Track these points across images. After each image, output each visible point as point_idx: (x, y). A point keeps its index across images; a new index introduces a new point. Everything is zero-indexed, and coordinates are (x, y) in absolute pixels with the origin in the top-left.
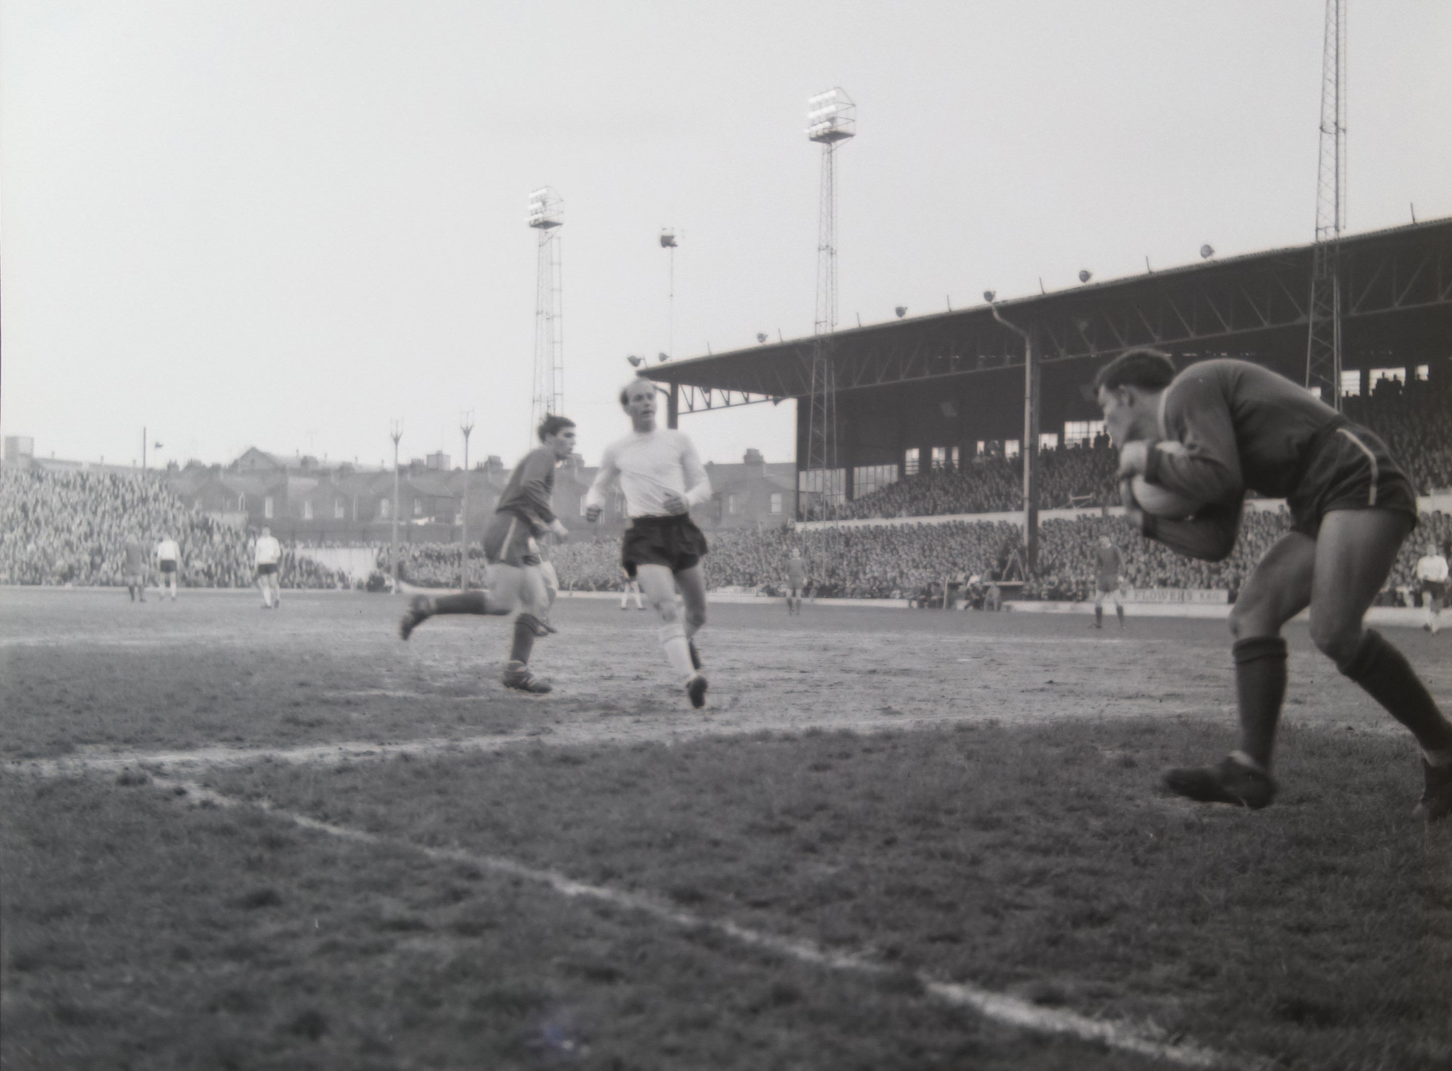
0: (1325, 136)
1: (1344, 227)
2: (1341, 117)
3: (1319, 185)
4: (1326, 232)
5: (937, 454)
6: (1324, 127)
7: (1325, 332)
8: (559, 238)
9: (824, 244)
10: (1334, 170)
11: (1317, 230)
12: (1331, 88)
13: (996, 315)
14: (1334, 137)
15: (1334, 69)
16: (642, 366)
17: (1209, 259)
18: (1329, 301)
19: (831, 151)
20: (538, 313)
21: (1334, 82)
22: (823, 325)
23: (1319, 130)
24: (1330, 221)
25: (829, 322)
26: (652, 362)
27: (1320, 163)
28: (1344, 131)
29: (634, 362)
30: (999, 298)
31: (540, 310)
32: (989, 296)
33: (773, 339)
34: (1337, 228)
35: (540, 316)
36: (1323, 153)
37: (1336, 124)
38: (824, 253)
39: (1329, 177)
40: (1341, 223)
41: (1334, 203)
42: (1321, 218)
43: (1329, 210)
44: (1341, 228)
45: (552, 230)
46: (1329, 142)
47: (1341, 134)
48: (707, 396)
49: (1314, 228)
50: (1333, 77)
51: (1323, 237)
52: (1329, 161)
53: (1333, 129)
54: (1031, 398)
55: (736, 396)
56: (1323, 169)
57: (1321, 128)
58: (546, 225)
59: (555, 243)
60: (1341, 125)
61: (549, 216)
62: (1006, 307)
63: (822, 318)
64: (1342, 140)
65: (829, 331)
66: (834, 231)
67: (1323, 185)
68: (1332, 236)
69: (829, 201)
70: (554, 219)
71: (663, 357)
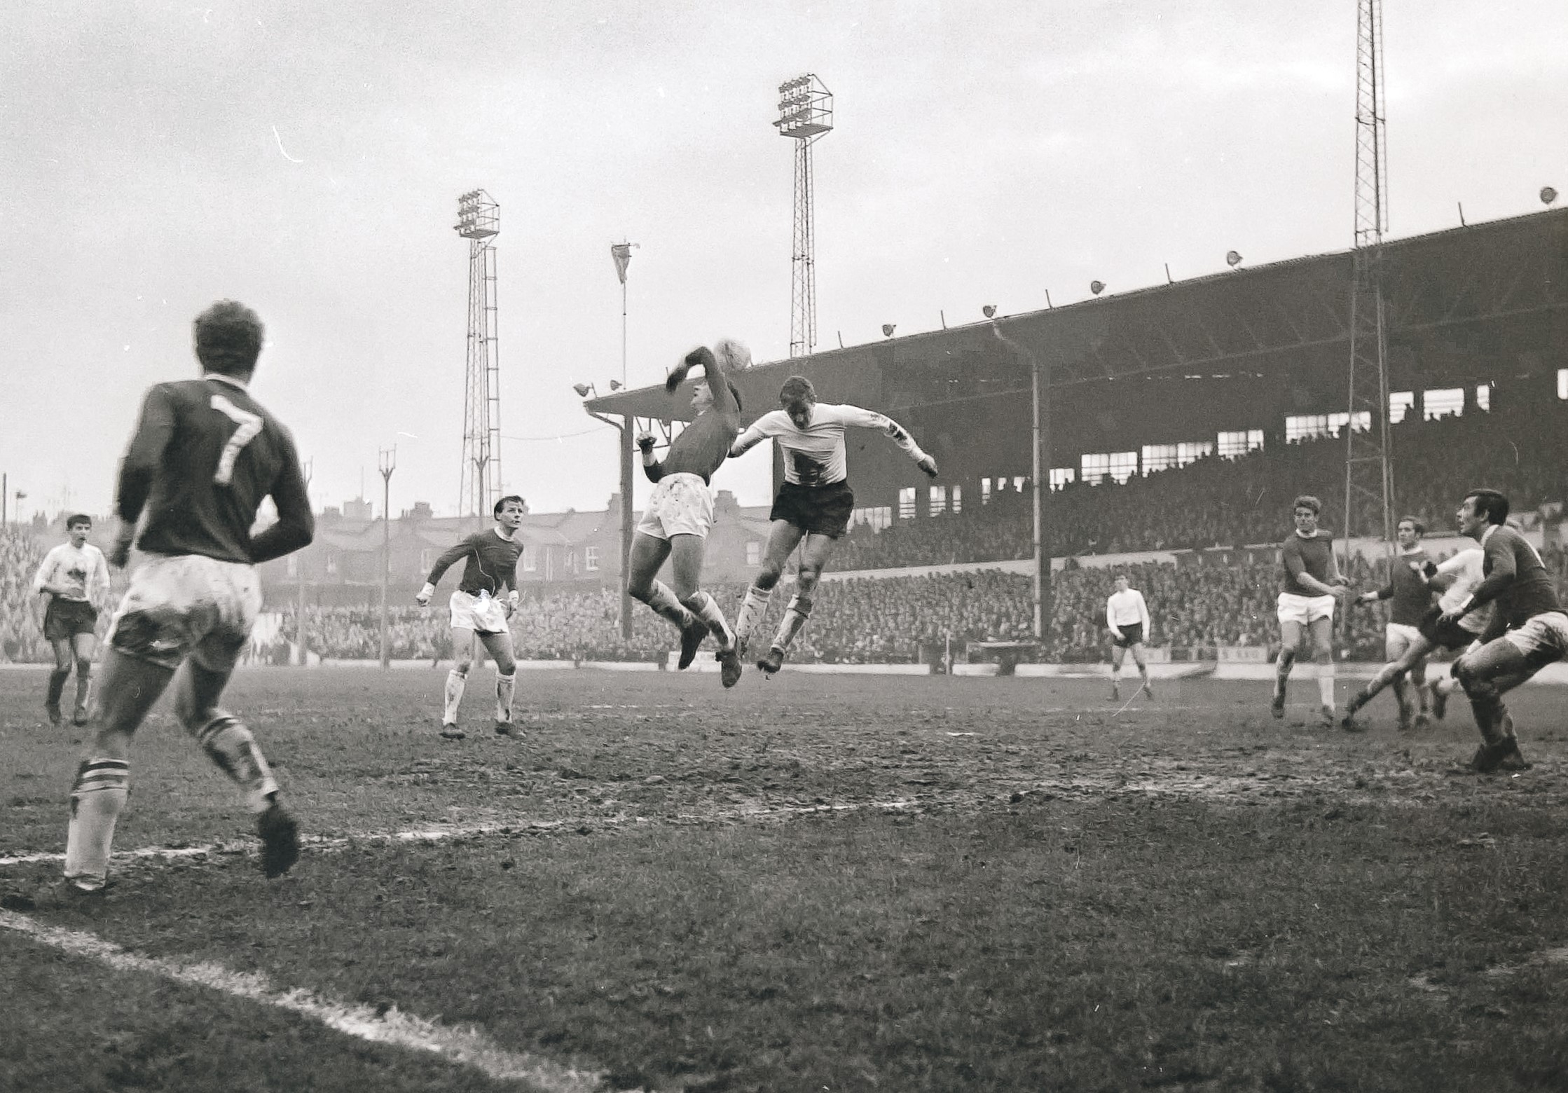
0: (1362, 127)
1: (1387, 230)
2: (1379, 106)
3: (1357, 183)
4: (1366, 236)
5: (936, 494)
6: (1361, 117)
7: (1368, 349)
8: (495, 249)
9: (799, 253)
10: (1373, 165)
11: (1357, 232)
12: (1366, 73)
13: (997, 332)
14: (1372, 128)
15: (1369, 52)
16: (590, 396)
17: (1236, 267)
18: (1373, 314)
19: (806, 147)
20: (469, 336)
21: (1371, 67)
22: (800, 345)
23: (1355, 121)
24: (1368, 223)
25: (806, 342)
26: (603, 391)
27: (1357, 158)
28: (1383, 121)
29: (582, 392)
30: (999, 314)
31: (472, 332)
32: (988, 310)
34: (1378, 230)
35: (471, 339)
36: (1361, 146)
37: (1374, 114)
38: (799, 263)
39: (1367, 173)
40: (1383, 225)
41: (1374, 202)
42: (1360, 220)
43: (1368, 211)
44: (1382, 231)
45: (486, 240)
46: (1366, 135)
47: (1379, 124)
48: (667, 429)
49: (1353, 231)
50: (1369, 61)
51: (1363, 242)
52: (1366, 155)
53: (1370, 120)
54: (1040, 428)
56: (1361, 165)
57: (1358, 119)
58: (479, 234)
59: (489, 253)
60: (1379, 115)
61: (483, 224)
62: (1008, 325)
63: (798, 338)
64: (1380, 131)
65: (807, 353)
66: (810, 238)
67: (1360, 182)
68: (1372, 239)
69: (804, 204)
70: (488, 227)
71: (615, 385)
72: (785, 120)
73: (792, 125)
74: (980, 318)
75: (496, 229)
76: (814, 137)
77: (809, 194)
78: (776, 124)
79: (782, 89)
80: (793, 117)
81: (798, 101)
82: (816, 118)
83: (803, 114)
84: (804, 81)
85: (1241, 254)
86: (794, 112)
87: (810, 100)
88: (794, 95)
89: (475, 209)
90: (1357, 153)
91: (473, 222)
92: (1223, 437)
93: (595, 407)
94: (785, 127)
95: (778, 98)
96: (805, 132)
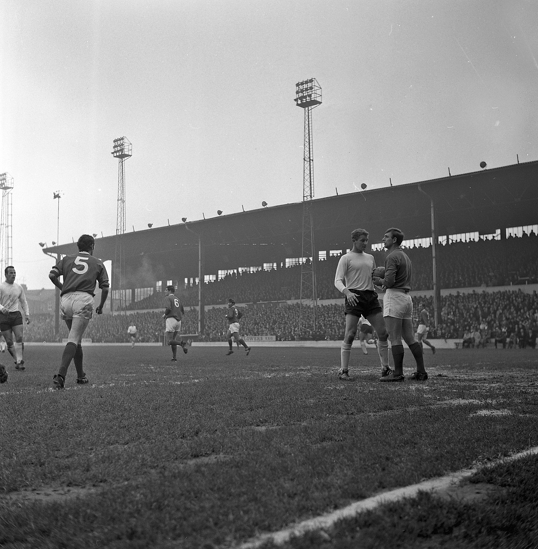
0: (306, 162)
1: (314, 196)
2: (311, 155)
4: (307, 198)
7: (308, 235)
8: (12, 193)
9: (120, 198)
10: (309, 175)
11: (304, 197)
12: (307, 144)
13: (186, 227)
14: (309, 163)
15: (308, 137)
16: (45, 247)
17: (265, 207)
18: (309, 224)
19: (122, 162)
22: (120, 230)
24: (308, 194)
25: (122, 229)
27: (304, 172)
28: (313, 160)
29: (42, 245)
30: (187, 221)
31: (2, 223)
32: (184, 220)
33: (99, 236)
36: (305, 169)
37: (310, 158)
38: (120, 202)
39: (307, 177)
40: (312, 194)
41: (309, 187)
42: (305, 192)
43: (307, 189)
44: (312, 196)
45: (8, 190)
46: (307, 165)
47: (311, 162)
50: (308, 141)
51: (306, 200)
52: (307, 171)
53: (308, 160)
54: (201, 260)
56: (305, 175)
57: (304, 159)
58: (6, 188)
59: (10, 195)
60: (311, 158)
61: (7, 184)
62: (190, 224)
63: (119, 228)
64: (311, 164)
65: (122, 233)
66: (124, 193)
67: (305, 180)
68: (309, 199)
69: (122, 182)
70: (9, 186)
71: (54, 243)
72: (115, 152)
73: (118, 154)
74: (181, 222)
75: (12, 187)
76: (125, 158)
77: (124, 178)
78: (112, 153)
79: (115, 141)
80: (118, 151)
81: (119, 146)
82: (126, 152)
83: (122, 150)
84: (122, 139)
86: (118, 149)
87: (124, 146)
88: (119, 144)
89: (5, 179)
90: (304, 171)
91: (4, 184)
92: (265, 265)
93: (46, 251)
94: (115, 155)
95: (113, 144)
96: (122, 156)
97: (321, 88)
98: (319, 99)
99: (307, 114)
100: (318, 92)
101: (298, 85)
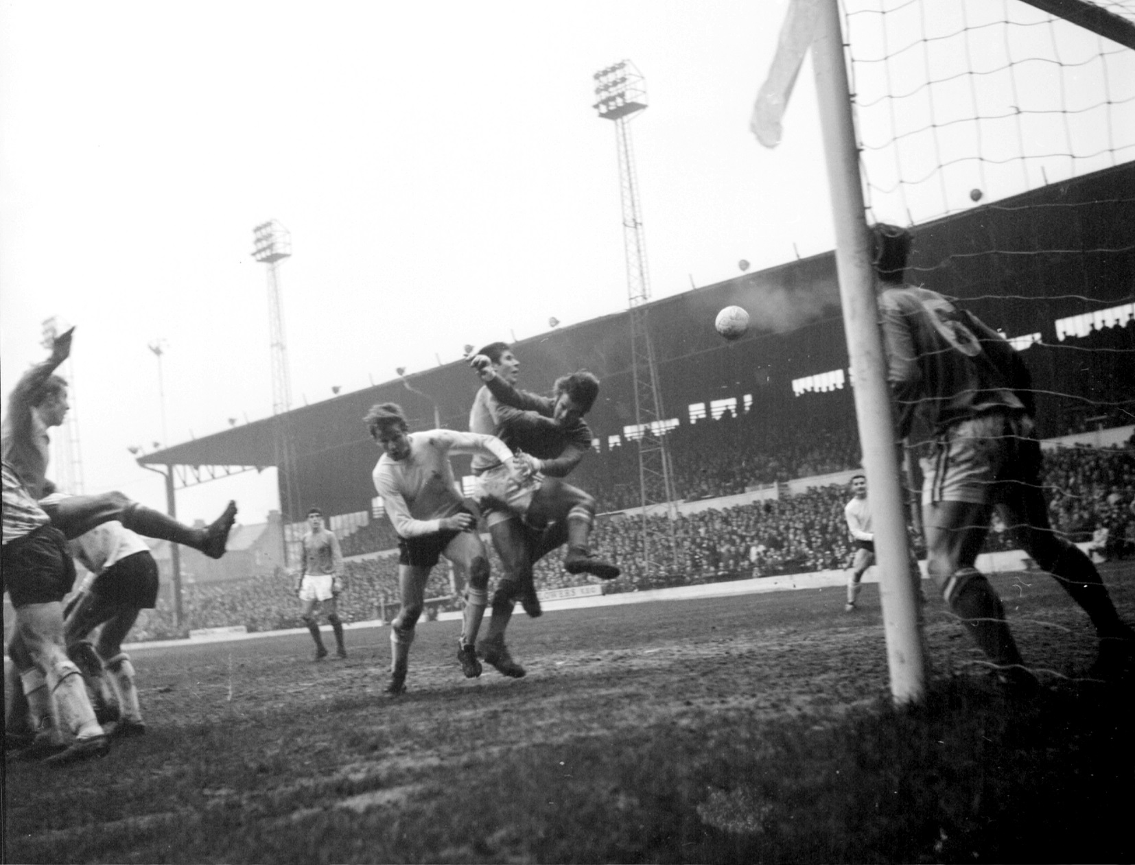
0: (628, 229)
1: (650, 295)
2: (637, 215)
3: (628, 266)
4: (637, 301)
6: (626, 223)
7: (645, 376)
9: (275, 343)
10: (637, 254)
11: (630, 298)
12: (627, 193)
13: (407, 385)
14: (634, 230)
15: (627, 178)
16: (140, 454)
17: (556, 328)
18: (645, 353)
19: (274, 269)
21: (629, 189)
22: (281, 406)
23: (622, 226)
24: (638, 292)
25: (285, 402)
26: (149, 450)
27: (627, 250)
28: (641, 224)
29: (134, 451)
30: (408, 372)
32: (400, 371)
33: (241, 422)
34: (644, 297)
36: (629, 242)
38: (275, 349)
39: (634, 259)
40: (647, 292)
41: (640, 278)
42: (632, 290)
43: (636, 283)
44: (647, 296)
46: (631, 233)
47: (639, 227)
48: (196, 472)
49: (628, 298)
50: (628, 185)
51: (635, 304)
52: (631, 248)
53: (632, 224)
55: (219, 470)
56: (629, 254)
60: (638, 221)
62: (414, 379)
63: (278, 401)
64: (640, 231)
65: (285, 411)
68: (641, 302)
69: (275, 309)
71: (156, 445)
72: (259, 251)
73: (264, 255)
74: (395, 376)
76: (279, 262)
78: (254, 254)
79: (255, 231)
80: (264, 249)
81: (265, 238)
82: (279, 249)
83: (270, 247)
84: (269, 224)
85: (558, 319)
86: (264, 246)
87: (273, 238)
88: (263, 234)
90: (626, 246)
93: (143, 461)
94: (259, 257)
95: (253, 237)
96: (273, 259)
97: (643, 78)
98: (641, 100)
99: (620, 131)
100: (640, 86)
101: (597, 77)
